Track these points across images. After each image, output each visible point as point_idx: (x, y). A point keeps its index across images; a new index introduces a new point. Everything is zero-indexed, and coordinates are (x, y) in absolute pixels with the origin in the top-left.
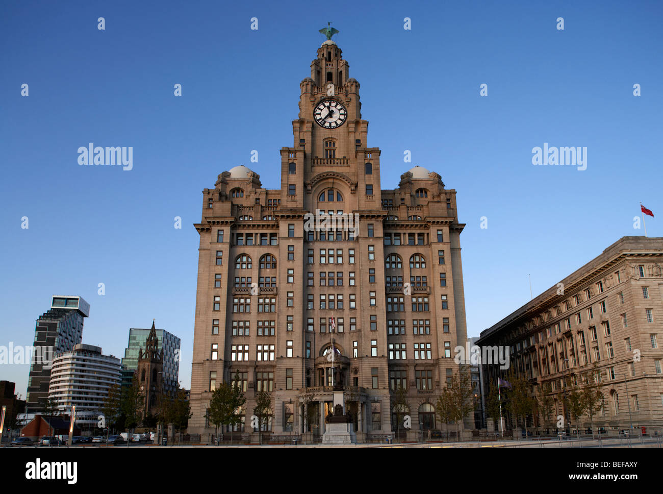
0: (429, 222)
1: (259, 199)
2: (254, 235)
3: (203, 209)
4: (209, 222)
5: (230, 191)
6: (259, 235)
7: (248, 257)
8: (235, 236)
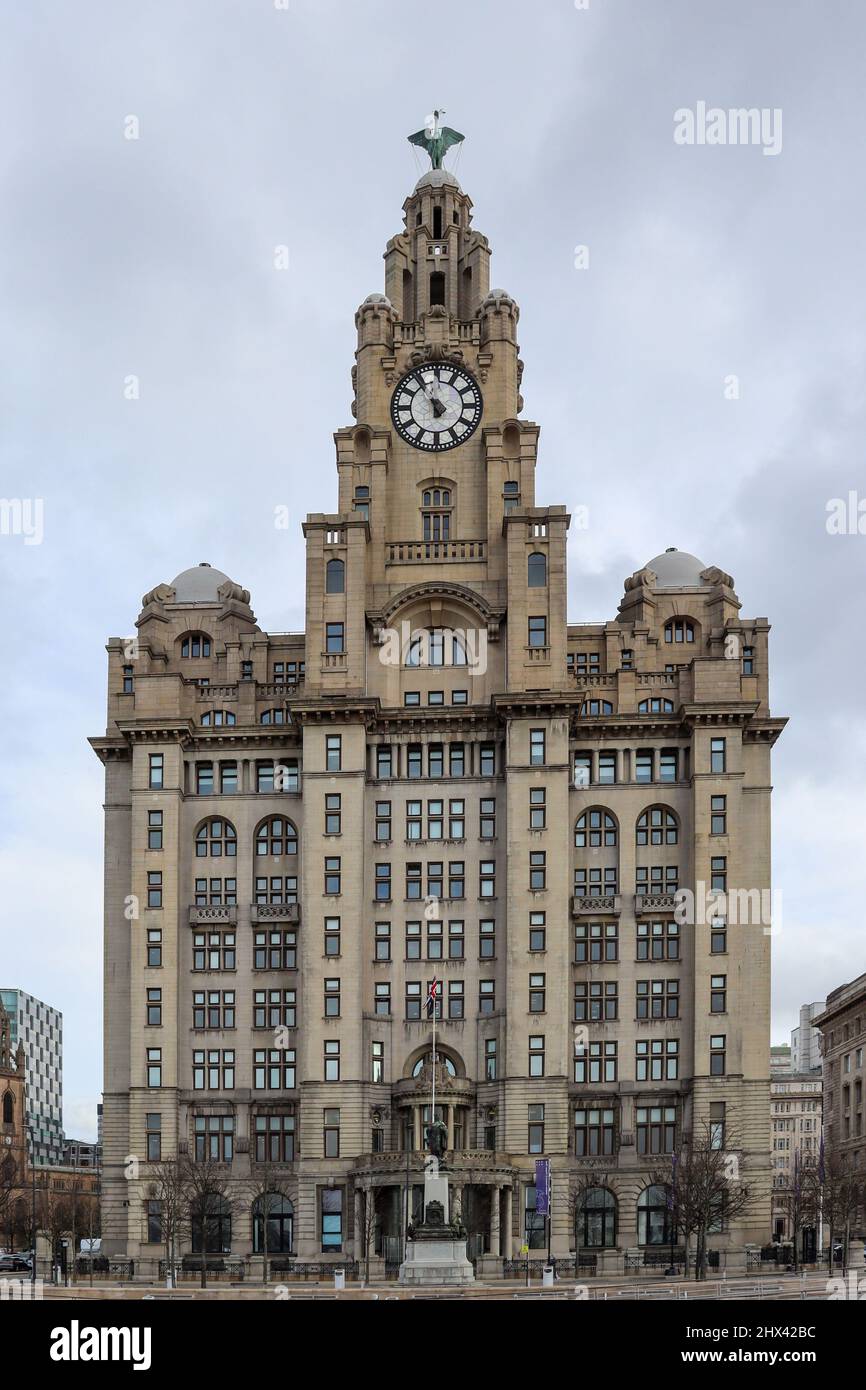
0: (692, 717)
1: (250, 663)
2: (240, 765)
3: (110, 695)
4: (127, 734)
5: (176, 641)
6: (252, 764)
7: (226, 825)
8: (193, 767)
